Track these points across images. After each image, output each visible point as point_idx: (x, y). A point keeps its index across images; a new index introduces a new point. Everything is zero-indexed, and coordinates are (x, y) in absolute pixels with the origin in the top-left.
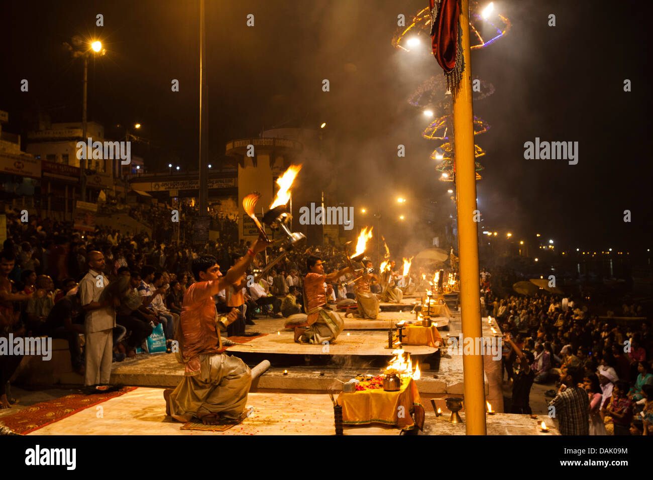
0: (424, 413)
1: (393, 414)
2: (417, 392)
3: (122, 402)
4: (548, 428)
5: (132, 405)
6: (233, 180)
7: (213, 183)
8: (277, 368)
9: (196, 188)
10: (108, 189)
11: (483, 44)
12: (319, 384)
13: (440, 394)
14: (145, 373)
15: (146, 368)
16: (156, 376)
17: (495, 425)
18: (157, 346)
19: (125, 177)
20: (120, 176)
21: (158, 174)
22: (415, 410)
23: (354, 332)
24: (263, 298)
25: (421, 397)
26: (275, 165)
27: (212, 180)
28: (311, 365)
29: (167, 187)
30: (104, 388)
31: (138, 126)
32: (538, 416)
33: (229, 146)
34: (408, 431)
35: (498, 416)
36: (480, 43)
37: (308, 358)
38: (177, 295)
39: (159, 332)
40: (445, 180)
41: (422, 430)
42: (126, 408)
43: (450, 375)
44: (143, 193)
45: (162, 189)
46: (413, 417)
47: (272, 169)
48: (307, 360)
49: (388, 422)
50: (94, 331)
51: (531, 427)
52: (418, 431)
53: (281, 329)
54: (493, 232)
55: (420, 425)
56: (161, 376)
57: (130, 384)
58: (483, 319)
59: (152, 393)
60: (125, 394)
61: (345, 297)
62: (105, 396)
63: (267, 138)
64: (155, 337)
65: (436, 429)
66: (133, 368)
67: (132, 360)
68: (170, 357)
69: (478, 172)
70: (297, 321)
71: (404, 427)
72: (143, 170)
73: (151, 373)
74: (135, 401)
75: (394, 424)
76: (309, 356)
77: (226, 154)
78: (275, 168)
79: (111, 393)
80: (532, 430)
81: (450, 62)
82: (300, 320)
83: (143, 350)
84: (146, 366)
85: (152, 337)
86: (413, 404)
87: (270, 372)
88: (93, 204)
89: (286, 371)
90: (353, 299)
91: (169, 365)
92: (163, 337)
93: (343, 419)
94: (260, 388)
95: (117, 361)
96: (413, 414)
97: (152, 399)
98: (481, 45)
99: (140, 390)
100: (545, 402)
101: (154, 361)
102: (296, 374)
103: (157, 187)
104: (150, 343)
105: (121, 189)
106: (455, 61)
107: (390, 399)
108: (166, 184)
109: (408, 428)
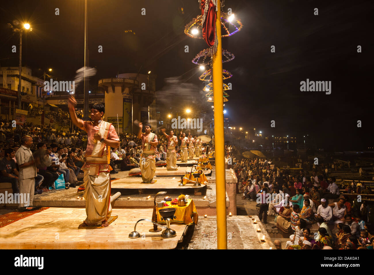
0: (198, 216)
1: (182, 218)
2: (194, 206)
3: (41, 215)
4: (256, 222)
5: (45, 217)
6: (102, 100)
7: (92, 101)
8: (124, 196)
9: (82, 103)
10: (34, 103)
11: (229, 34)
12: (146, 203)
13: (206, 207)
14: (54, 200)
15: (54, 197)
16: (60, 201)
17: (232, 221)
18: (60, 186)
19: (43, 97)
20: (40, 96)
21: (61, 96)
22: (194, 215)
23: (164, 177)
24: (117, 160)
25: (196, 209)
26: (124, 92)
27: (91, 99)
28: (142, 194)
29: (67, 102)
30: (31, 208)
31: (50, 70)
32: (252, 216)
33: (100, 82)
34: (190, 226)
35: (234, 217)
36: (227, 34)
37: (140, 191)
38: (71, 159)
39: (61, 178)
40: (210, 101)
41: (197, 225)
42: (43, 218)
43: (211, 198)
44: (53, 105)
45: (64, 103)
46: (193, 219)
47: (123, 94)
48: (139, 191)
49: (180, 222)
50: (24, 178)
51: (249, 222)
52: (195, 226)
53: (126, 176)
54: (233, 127)
55: (196, 222)
56: (63, 201)
57: (46, 206)
58: (226, 170)
59: (57, 210)
60: (42, 211)
61: (160, 159)
62: (31, 212)
63: (120, 78)
64: (59, 181)
65: (204, 224)
66: (47, 198)
67: (47, 193)
68: (68, 191)
69: (226, 97)
70: (135, 172)
71: (188, 224)
72: (53, 93)
73: (57, 200)
74: (48, 215)
75: (183, 222)
76: (141, 190)
77: (99, 86)
78: (124, 94)
79: (34, 211)
80: (249, 223)
81: (212, 42)
82: (136, 171)
83: (53, 188)
84: (54, 196)
85: (58, 181)
86: (193, 212)
87: (121, 198)
88: (25, 111)
89: (129, 198)
90: (164, 160)
91: (67, 195)
92: (64, 181)
93: (157, 221)
94: (116, 206)
95: (38, 194)
96: (193, 217)
97: (57, 213)
98: (228, 35)
99: (51, 209)
100: (256, 210)
101: (59, 194)
102: (134, 199)
103: (61, 102)
104: (56, 184)
105: (41, 103)
106: (214, 41)
107: (181, 210)
108: (66, 101)
109: (190, 224)
